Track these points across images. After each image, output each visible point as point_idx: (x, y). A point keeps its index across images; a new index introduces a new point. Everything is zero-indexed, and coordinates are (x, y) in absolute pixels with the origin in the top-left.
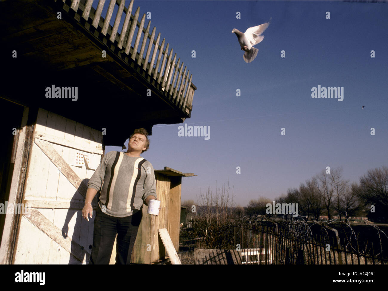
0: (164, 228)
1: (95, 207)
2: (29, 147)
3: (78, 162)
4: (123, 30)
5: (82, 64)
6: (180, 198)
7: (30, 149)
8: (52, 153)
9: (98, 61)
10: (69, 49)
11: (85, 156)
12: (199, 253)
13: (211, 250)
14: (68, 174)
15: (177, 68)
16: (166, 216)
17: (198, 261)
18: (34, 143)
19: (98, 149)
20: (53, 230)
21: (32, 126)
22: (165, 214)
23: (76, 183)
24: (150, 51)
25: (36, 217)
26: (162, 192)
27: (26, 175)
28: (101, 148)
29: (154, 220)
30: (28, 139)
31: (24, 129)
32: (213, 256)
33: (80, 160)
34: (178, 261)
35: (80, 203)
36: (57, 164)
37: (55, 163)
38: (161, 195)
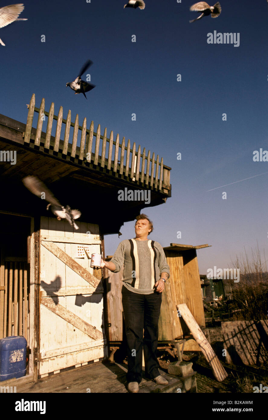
0: (183, 303)
1: (101, 290)
2: (38, 249)
3: (80, 254)
4: (82, 144)
5: (63, 175)
6: (197, 271)
7: (39, 250)
8: (56, 251)
9: (74, 170)
10: (50, 168)
11: (85, 248)
12: (226, 326)
13: (239, 322)
14: (72, 266)
15: (144, 157)
16: (183, 291)
17: (226, 335)
18: (41, 245)
19: (96, 240)
20: (67, 314)
21: (38, 231)
22: (183, 289)
23: (81, 272)
24: (111, 152)
25: (51, 304)
26: (174, 269)
27: (39, 271)
28: (99, 238)
29: (170, 296)
30: (36, 242)
31: (33, 234)
32: (242, 328)
33: (81, 253)
34: (202, 336)
35: (86, 289)
36: (62, 259)
37: (60, 258)
38: (174, 271)
